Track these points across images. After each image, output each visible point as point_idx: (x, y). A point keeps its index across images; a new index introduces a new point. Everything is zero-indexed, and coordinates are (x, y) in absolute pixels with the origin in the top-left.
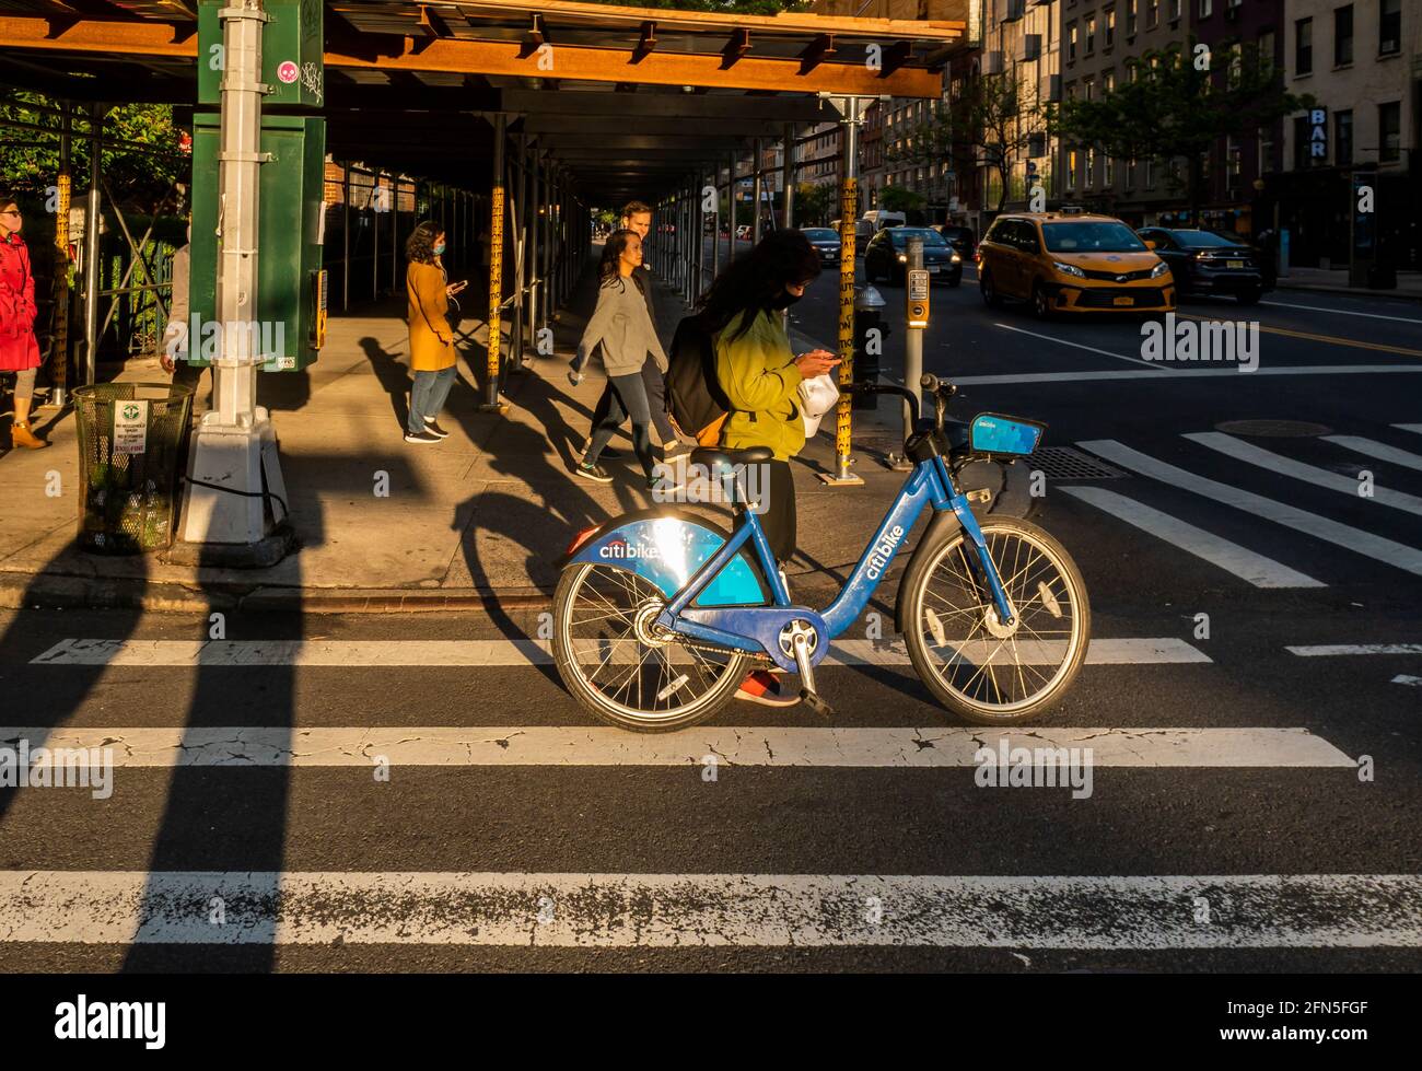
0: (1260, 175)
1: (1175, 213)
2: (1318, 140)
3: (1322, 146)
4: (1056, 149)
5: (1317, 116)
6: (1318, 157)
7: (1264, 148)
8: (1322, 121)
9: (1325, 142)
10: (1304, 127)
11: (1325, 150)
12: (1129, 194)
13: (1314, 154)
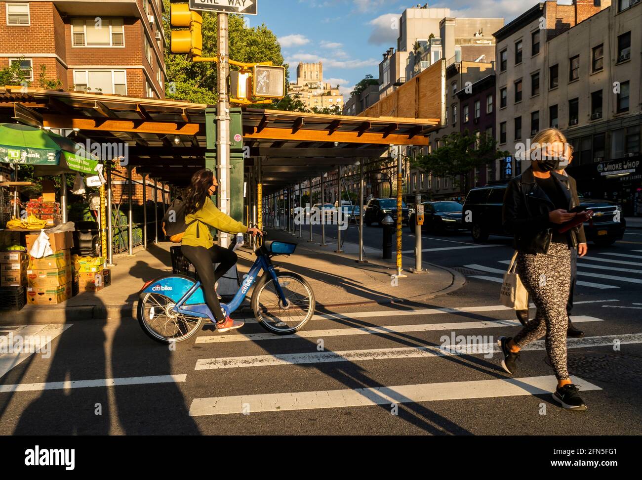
0: (487, 182)
1: (456, 198)
2: (509, 168)
3: (510, 170)
4: (409, 175)
5: (509, 159)
6: (509, 175)
7: (489, 172)
8: (510, 161)
9: (511, 169)
10: (503, 164)
11: (511, 172)
12: (437, 191)
13: (507, 173)
